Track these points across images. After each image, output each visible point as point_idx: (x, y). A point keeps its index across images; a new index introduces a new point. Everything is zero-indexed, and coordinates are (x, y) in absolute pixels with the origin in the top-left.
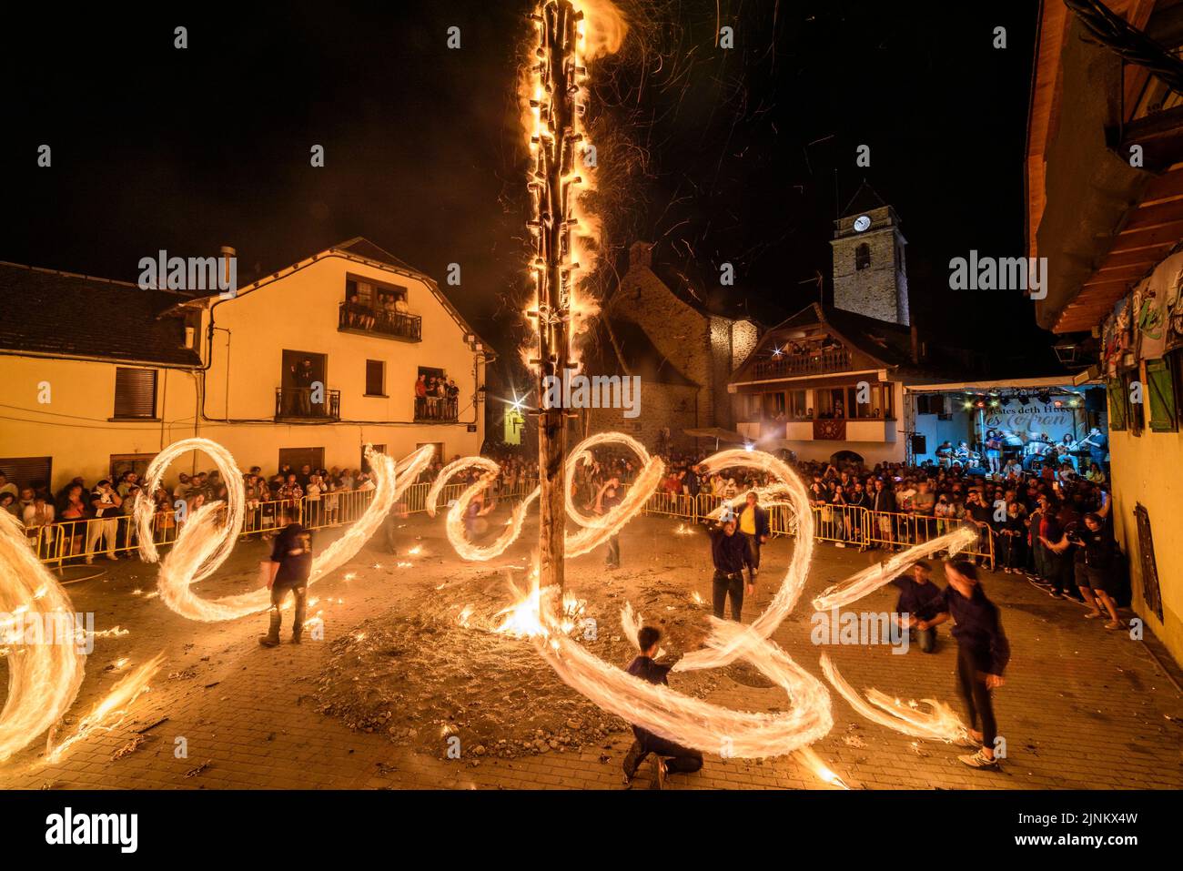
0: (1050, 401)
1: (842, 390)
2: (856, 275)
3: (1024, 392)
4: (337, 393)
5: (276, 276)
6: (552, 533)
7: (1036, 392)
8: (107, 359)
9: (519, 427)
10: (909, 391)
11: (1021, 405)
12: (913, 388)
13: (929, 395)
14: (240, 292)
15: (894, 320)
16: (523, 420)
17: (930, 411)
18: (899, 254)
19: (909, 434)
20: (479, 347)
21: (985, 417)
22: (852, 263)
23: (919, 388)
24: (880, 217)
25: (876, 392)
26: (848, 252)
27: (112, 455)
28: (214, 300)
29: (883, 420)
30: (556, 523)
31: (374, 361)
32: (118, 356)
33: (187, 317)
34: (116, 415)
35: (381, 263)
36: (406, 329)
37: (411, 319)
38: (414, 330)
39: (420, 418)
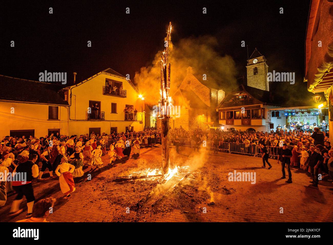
0: (310, 113)
1: (250, 110)
2: (253, 76)
3: (303, 110)
4: (104, 112)
5: (87, 80)
6: (165, 152)
7: (306, 110)
8: (46, 104)
9: (154, 122)
10: (269, 110)
11: (302, 114)
12: (271, 109)
13: (275, 111)
14: (78, 85)
15: (265, 90)
16: (156, 120)
17: (275, 116)
18: (266, 70)
19: (269, 123)
20: (143, 99)
21: (291, 118)
22: (252, 73)
23: (272, 110)
24: (261, 59)
25: (260, 111)
26: (251, 70)
27: (48, 129)
28: (71, 87)
29: (262, 119)
30: (166, 149)
31: (113, 103)
32: (49, 103)
33: (65, 92)
34: (49, 118)
35: (115, 75)
36: (122, 94)
37: (124, 91)
38: (124, 94)
39: (126, 119)
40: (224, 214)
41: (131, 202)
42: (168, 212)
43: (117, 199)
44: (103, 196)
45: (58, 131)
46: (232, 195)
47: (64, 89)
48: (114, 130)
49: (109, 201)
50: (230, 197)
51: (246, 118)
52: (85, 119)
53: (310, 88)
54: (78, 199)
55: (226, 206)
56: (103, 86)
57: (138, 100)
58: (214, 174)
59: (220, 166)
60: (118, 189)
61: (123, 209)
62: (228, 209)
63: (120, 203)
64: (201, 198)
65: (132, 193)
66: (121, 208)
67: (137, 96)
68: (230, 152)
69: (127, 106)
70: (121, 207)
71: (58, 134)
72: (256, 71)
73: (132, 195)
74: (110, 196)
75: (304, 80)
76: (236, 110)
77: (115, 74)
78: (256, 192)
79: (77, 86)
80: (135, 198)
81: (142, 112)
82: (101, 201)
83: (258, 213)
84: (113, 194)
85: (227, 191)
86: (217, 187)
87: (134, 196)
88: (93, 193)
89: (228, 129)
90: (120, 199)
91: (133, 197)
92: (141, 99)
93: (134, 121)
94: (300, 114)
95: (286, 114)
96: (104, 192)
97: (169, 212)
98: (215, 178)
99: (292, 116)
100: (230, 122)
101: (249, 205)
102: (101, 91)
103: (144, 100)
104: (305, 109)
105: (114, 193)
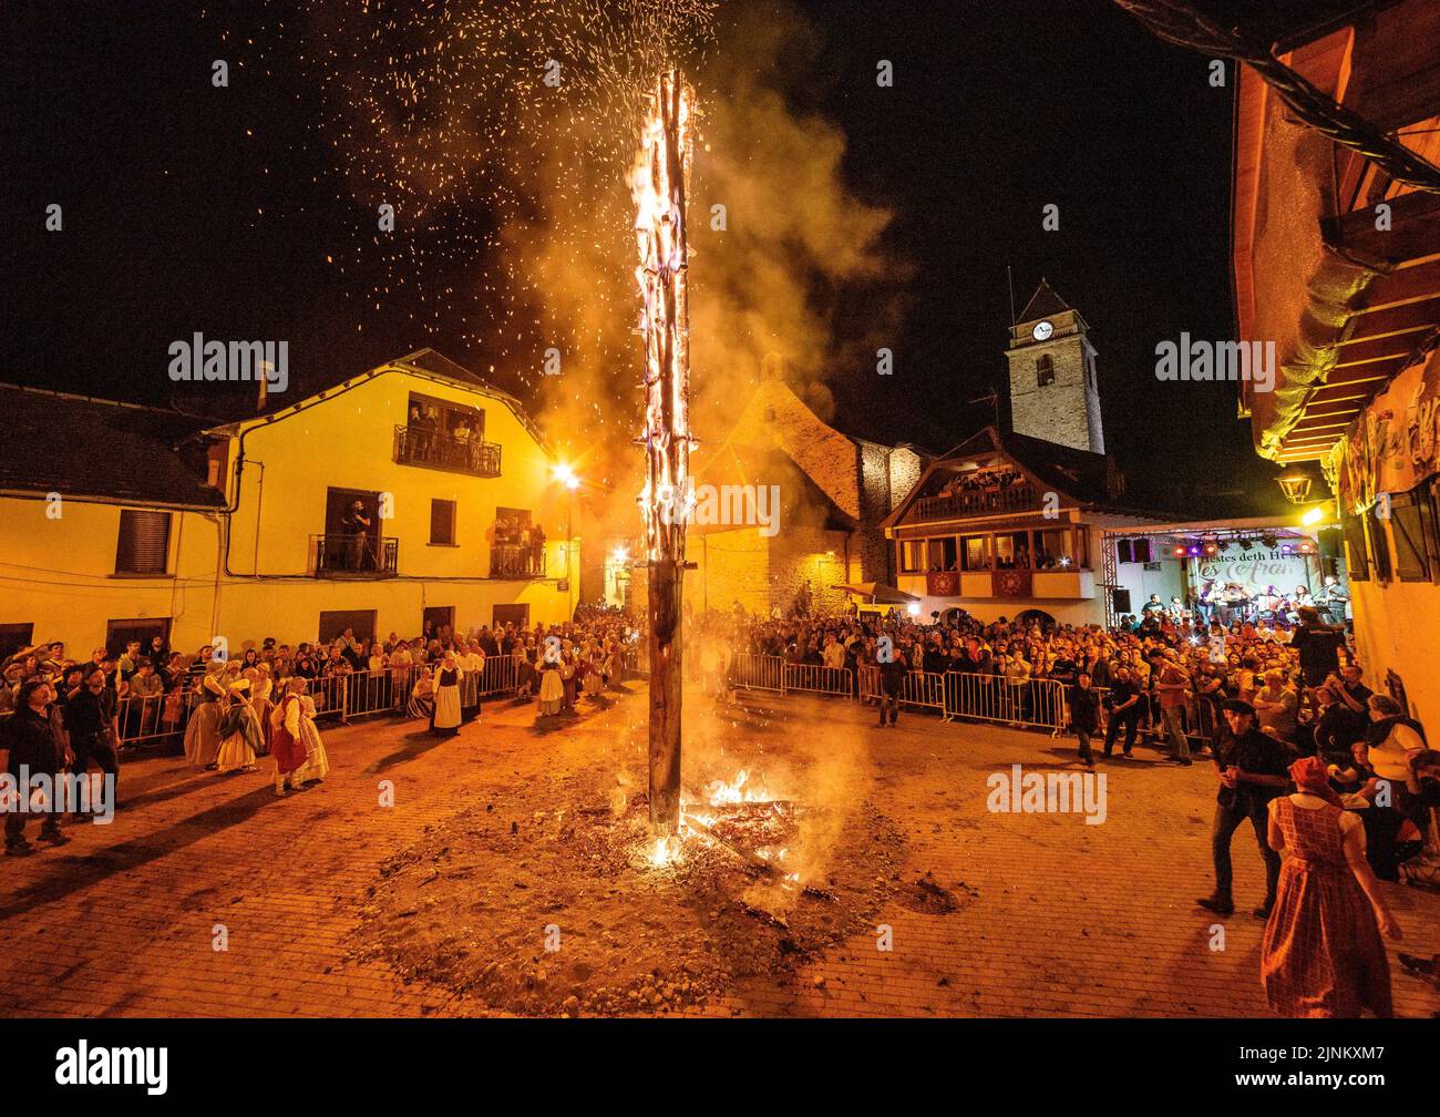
0: (1277, 545)
1: (1026, 533)
2: (1037, 393)
3: (1246, 535)
4: (394, 541)
5: (323, 396)
6: (665, 719)
7: (1260, 535)
8: (112, 499)
9: (623, 584)
10: (1108, 535)
11: (1242, 550)
12: (1113, 530)
13: (1132, 539)
14: (276, 416)
15: (1085, 448)
16: (626, 575)
17: (1133, 559)
18: (1089, 367)
19: (1110, 588)
20: (574, 483)
21: (1200, 565)
22: (1032, 378)
23: (1118, 531)
24: (1064, 323)
25: (1068, 537)
26: (1027, 365)
27: (110, 621)
28: (245, 426)
29: (1078, 571)
30: (669, 706)
31: (442, 501)
32: (125, 496)
33: (212, 448)
34: (117, 569)
35: (452, 380)
36: (482, 460)
37: (488, 448)
38: (492, 463)
39: (497, 573)
40: (928, 1009)
41: (502, 966)
42: (672, 1008)
43: (434, 954)
44: (364, 944)
45: (163, 627)
46: (963, 915)
47: (205, 433)
48: (438, 620)
49: (393, 967)
50: (955, 927)
51: (1011, 566)
52: (302, 570)
53: (1264, 443)
54: (234, 970)
55: (939, 971)
56: (396, 426)
57: (553, 488)
58: (879, 817)
59: (908, 779)
60: (441, 903)
61: (458, 1003)
62: (944, 982)
63: (448, 974)
64: (822, 931)
65: (508, 921)
66: (449, 1000)
67: (550, 472)
68: (949, 716)
69: (502, 513)
70: (450, 995)
71: (157, 642)
72: (1046, 370)
73: (505, 931)
74: (400, 938)
75: (1241, 409)
76: (964, 531)
77: (453, 377)
78: (1070, 899)
79: (271, 421)
80: (519, 943)
81: (569, 540)
82: (350, 972)
83: (1082, 998)
84: (412, 932)
85: (942, 895)
86: (896, 878)
87: (517, 935)
88: (312, 933)
89: (935, 614)
90: (447, 951)
91: (511, 940)
92: (565, 483)
93: (532, 578)
94: (1235, 550)
95: (1180, 551)
96: (372, 924)
97: (676, 1009)
98: (883, 834)
99: (1205, 557)
100: (943, 584)
101: (1040, 961)
102: (388, 446)
103: (577, 489)
104: (1255, 529)
105: (422, 925)
